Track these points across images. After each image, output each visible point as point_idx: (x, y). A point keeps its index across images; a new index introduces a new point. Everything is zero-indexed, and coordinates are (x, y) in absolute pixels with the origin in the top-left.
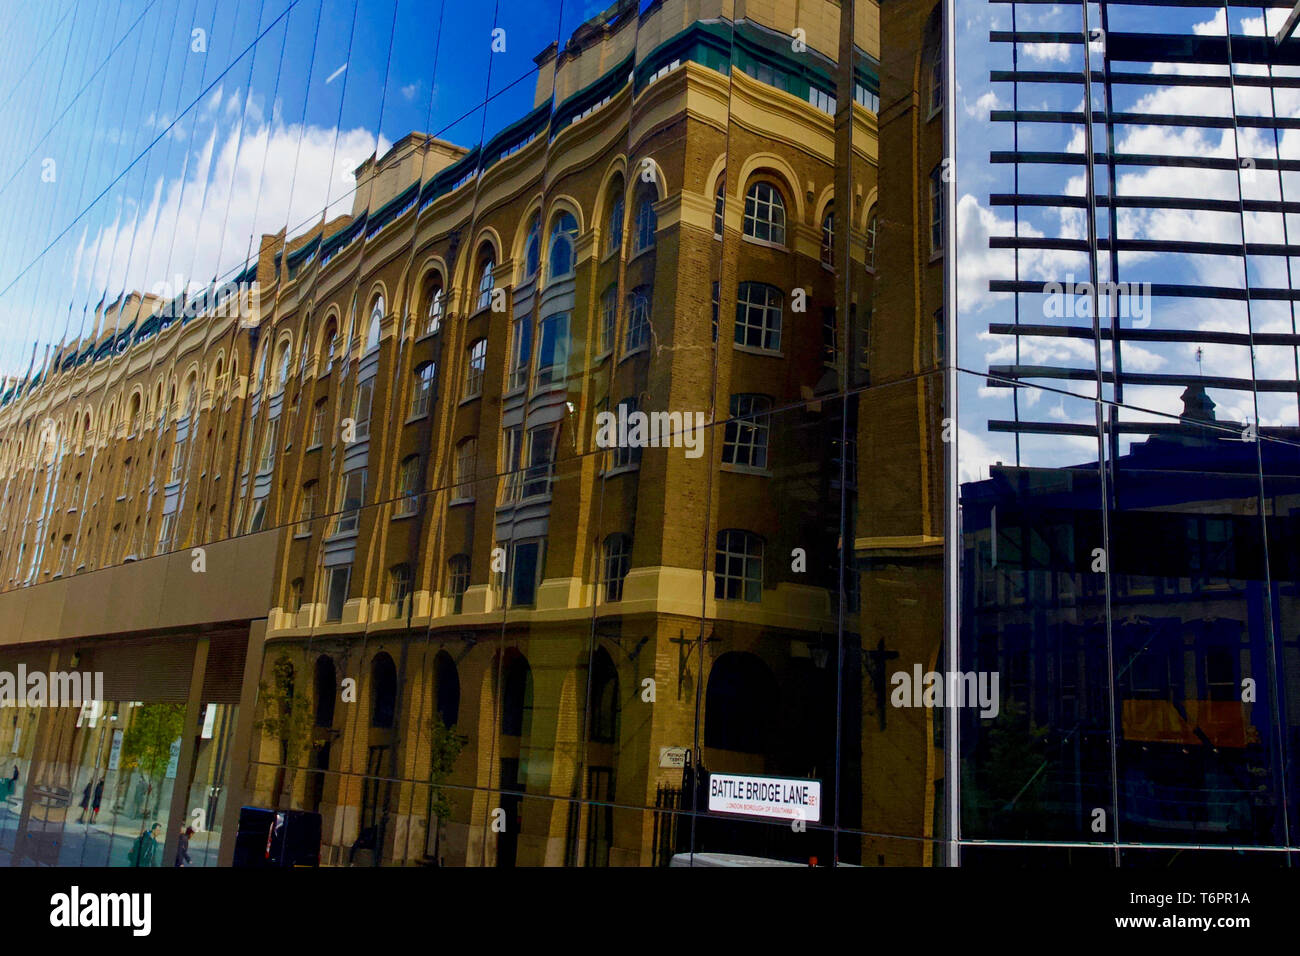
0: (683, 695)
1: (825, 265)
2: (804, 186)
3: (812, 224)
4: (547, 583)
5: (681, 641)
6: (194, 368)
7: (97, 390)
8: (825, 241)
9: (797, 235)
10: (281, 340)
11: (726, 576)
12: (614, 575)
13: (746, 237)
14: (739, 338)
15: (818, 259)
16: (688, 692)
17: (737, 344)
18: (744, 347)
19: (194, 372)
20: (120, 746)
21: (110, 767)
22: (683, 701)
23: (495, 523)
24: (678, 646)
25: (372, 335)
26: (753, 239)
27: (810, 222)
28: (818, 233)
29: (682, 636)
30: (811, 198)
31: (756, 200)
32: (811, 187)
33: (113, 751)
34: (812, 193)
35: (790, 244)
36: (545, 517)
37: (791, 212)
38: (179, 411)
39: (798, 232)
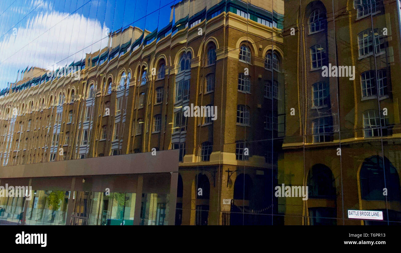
0: (228, 186)
1: (265, 69)
2: (257, 46)
3: (261, 56)
4: (186, 156)
5: (229, 171)
6: (61, 91)
7: (35, 94)
8: (266, 62)
9: (255, 60)
10: (90, 84)
11: (239, 154)
12: (206, 154)
13: (240, 60)
14: (239, 88)
15: (264, 67)
16: (230, 185)
17: (238, 90)
18: (240, 91)
19: (61, 92)
20: (37, 202)
21: (34, 207)
22: (228, 188)
23: (171, 138)
24: (227, 172)
25: (122, 83)
26: (242, 61)
27: (260, 56)
28: (264, 59)
29: (229, 170)
30: (260, 50)
31: (243, 50)
32: (261, 46)
33: (35, 203)
34: (261, 48)
35: (252, 62)
36: (178, 138)
37: (252, 53)
38: (57, 103)
39: (255, 59)
